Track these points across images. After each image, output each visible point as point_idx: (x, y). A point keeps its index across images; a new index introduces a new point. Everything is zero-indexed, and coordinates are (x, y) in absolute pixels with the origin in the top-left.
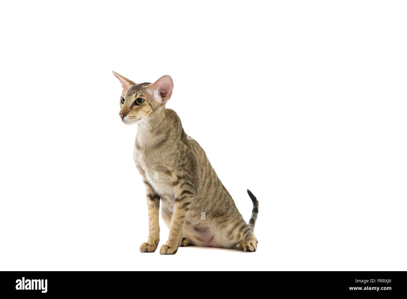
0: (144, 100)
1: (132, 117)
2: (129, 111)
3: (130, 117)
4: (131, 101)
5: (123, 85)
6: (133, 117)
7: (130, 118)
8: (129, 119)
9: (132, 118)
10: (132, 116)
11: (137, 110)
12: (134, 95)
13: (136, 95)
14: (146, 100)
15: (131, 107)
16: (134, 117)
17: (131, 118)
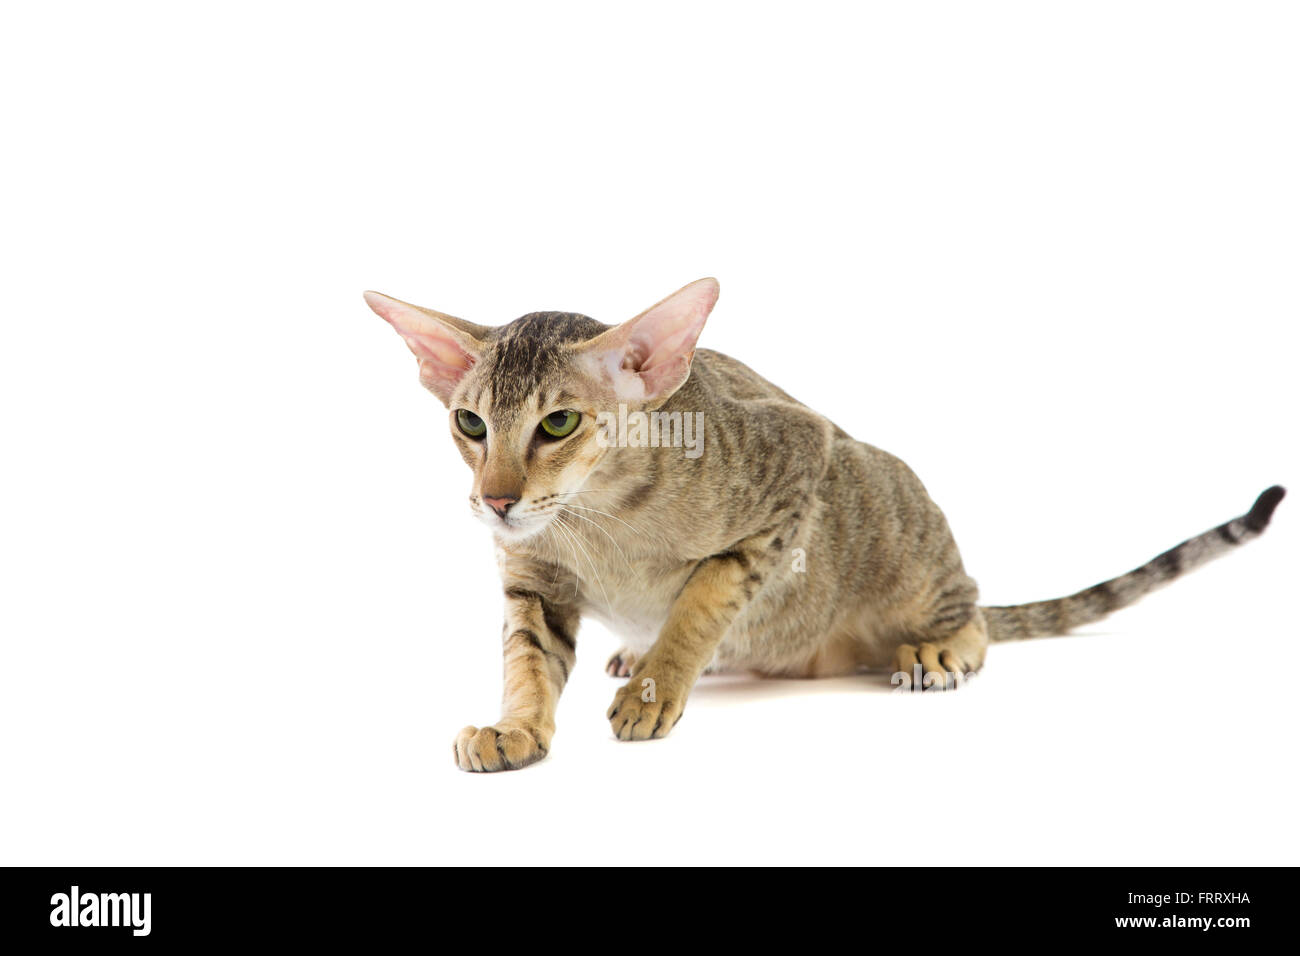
0: (580, 416)
1: (544, 499)
2: (525, 479)
3: (535, 502)
4: (524, 428)
5: (413, 345)
6: (550, 500)
7: (536, 506)
8: (534, 510)
9: (545, 503)
10: (542, 495)
11: (557, 464)
12: (532, 401)
13: (542, 399)
14: (586, 413)
15: (530, 456)
16: (552, 496)
17: (541, 503)
